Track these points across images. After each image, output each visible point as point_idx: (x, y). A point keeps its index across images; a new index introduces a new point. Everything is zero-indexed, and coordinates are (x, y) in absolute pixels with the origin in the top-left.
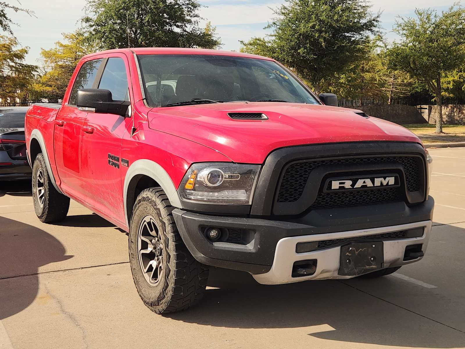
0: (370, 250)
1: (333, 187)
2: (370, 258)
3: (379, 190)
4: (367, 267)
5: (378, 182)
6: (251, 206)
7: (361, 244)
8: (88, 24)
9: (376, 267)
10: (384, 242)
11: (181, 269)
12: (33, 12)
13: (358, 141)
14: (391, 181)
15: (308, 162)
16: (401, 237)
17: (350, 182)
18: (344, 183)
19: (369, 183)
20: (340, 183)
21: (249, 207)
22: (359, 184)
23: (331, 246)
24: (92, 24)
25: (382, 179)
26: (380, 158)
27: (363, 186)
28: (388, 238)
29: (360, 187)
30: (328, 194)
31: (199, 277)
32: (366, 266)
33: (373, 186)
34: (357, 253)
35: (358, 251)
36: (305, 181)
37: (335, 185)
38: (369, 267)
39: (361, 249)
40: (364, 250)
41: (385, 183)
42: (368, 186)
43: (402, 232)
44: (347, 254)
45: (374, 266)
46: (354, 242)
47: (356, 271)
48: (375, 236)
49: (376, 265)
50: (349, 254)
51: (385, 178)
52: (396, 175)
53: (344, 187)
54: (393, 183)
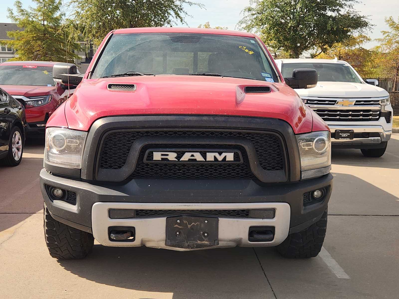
0: (202, 225)
1: (155, 158)
2: (202, 233)
3: (211, 165)
4: (199, 242)
5: (210, 157)
6: (81, 169)
7: (193, 218)
8: (250, 13)
9: (208, 243)
10: (219, 219)
11: (50, 221)
12: (203, 5)
13: (190, 114)
14: (230, 157)
15: (130, 132)
16: (244, 216)
17: (175, 155)
18: (167, 155)
19: (198, 157)
20: (162, 155)
21: (79, 171)
22: (186, 157)
23: (154, 216)
24: (254, 12)
25: (217, 155)
26: (210, 132)
27: (190, 160)
28: (227, 215)
29: (187, 160)
30: (147, 165)
31: (69, 230)
32: (198, 240)
33: (204, 160)
34: (189, 226)
35: (190, 225)
36: (129, 150)
37: (157, 156)
38: (201, 242)
39: (193, 223)
40: (197, 224)
41: (220, 158)
42: (198, 160)
43: (243, 211)
44: (177, 226)
45: (206, 242)
46: (186, 215)
47: (186, 244)
48: (209, 211)
49: (209, 242)
50: (179, 227)
51: (220, 154)
52: (236, 151)
53: (167, 159)
54: (232, 159)
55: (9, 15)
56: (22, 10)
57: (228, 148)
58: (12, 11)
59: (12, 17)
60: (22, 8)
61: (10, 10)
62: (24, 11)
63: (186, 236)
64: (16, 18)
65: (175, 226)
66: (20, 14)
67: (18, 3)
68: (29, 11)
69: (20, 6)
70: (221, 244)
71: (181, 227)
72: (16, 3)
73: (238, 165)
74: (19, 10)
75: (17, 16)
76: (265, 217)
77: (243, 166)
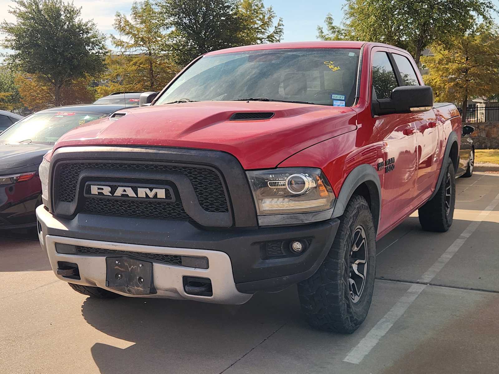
0: (139, 269)
1: (92, 193)
2: (138, 278)
4: (135, 288)
5: (142, 192)
7: (133, 260)
10: (153, 263)
14: (161, 193)
16: (177, 263)
17: (109, 189)
18: (102, 189)
19: (130, 192)
20: (99, 189)
22: (119, 192)
25: (148, 190)
27: (123, 195)
29: (120, 195)
30: (87, 199)
32: (135, 286)
33: (136, 196)
35: (130, 268)
38: (137, 288)
39: (133, 266)
41: (151, 195)
42: (130, 196)
43: (176, 256)
44: (117, 267)
45: (141, 289)
46: (126, 257)
47: (126, 288)
48: (152, 255)
49: (143, 288)
50: (120, 269)
51: (151, 190)
52: (167, 187)
53: (102, 193)
54: (164, 196)
55: (318, 35)
56: (333, 27)
57: (159, 183)
58: (323, 30)
59: (322, 36)
60: (333, 25)
61: (320, 29)
62: (336, 27)
63: (128, 280)
64: (326, 37)
65: (116, 268)
66: (331, 31)
67: (329, 19)
68: (342, 27)
69: (331, 22)
70: (159, 293)
71: (122, 269)
72: (326, 19)
73: (168, 204)
74: (330, 28)
75: (328, 34)
76: (197, 267)
77: (174, 204)
